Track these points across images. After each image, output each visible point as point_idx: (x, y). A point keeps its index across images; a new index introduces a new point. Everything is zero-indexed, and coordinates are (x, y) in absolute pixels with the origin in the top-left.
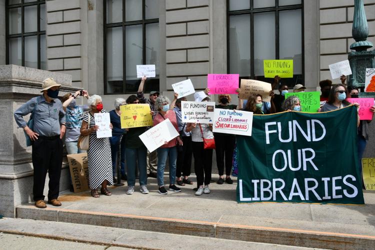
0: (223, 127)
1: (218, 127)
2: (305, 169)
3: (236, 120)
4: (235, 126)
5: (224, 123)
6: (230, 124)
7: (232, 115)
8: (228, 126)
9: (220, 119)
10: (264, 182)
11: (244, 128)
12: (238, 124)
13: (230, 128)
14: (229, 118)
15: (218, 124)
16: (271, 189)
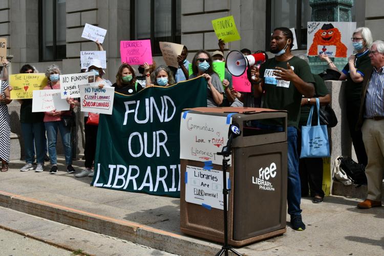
0: (89, 106)
1: (85, 105)
2: (158, 155)
3: (101, 97)
4: (100, 105)
5: (91, 101)
6: (96, 101)
7: (97, 92)
8: (94, 104)
9: (86, 97)
10: (120, 168)
11: (106, 106)
12: (102, 101)
13: (96, 107)
14: (94, 95)
15: (85, 102)
16: (126, 177)
